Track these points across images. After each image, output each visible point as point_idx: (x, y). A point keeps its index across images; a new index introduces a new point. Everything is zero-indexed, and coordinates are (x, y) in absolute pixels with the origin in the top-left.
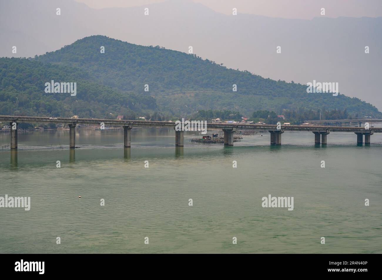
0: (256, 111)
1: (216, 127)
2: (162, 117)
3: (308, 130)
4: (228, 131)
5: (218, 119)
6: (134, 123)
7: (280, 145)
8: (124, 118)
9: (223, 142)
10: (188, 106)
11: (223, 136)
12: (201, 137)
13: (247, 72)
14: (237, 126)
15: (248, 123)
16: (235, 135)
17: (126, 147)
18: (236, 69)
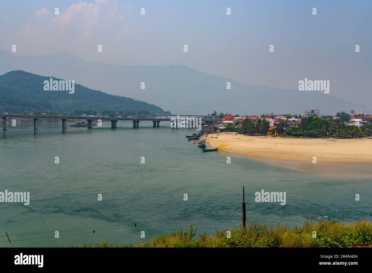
0: (104, 110)
1: (84, 119)
2: (55, 113)
3: (130, 120)
4: (90, 121)
5: (85, 114)
6: (39, 117)
7: (116, 127)
8: (34, 114)
9: (87, 126)
10: (69, 108)
11: (87, 123)
12: (76, 124)
13: (99, 91)
14: (94, 118)
15: (100, 116)
16: (93, 123)
17: (35, 129)
18: (94, 89)
